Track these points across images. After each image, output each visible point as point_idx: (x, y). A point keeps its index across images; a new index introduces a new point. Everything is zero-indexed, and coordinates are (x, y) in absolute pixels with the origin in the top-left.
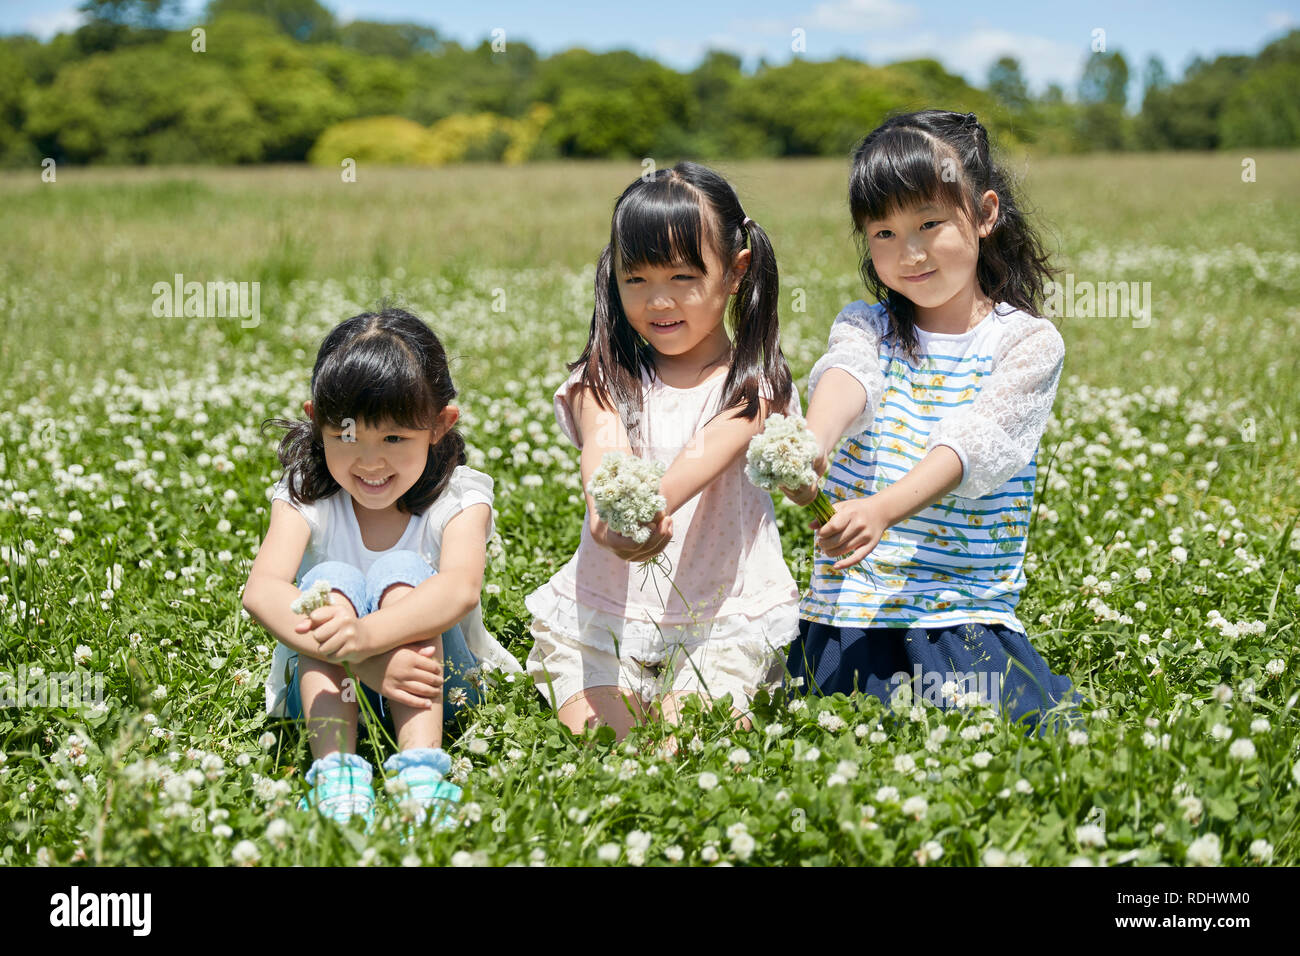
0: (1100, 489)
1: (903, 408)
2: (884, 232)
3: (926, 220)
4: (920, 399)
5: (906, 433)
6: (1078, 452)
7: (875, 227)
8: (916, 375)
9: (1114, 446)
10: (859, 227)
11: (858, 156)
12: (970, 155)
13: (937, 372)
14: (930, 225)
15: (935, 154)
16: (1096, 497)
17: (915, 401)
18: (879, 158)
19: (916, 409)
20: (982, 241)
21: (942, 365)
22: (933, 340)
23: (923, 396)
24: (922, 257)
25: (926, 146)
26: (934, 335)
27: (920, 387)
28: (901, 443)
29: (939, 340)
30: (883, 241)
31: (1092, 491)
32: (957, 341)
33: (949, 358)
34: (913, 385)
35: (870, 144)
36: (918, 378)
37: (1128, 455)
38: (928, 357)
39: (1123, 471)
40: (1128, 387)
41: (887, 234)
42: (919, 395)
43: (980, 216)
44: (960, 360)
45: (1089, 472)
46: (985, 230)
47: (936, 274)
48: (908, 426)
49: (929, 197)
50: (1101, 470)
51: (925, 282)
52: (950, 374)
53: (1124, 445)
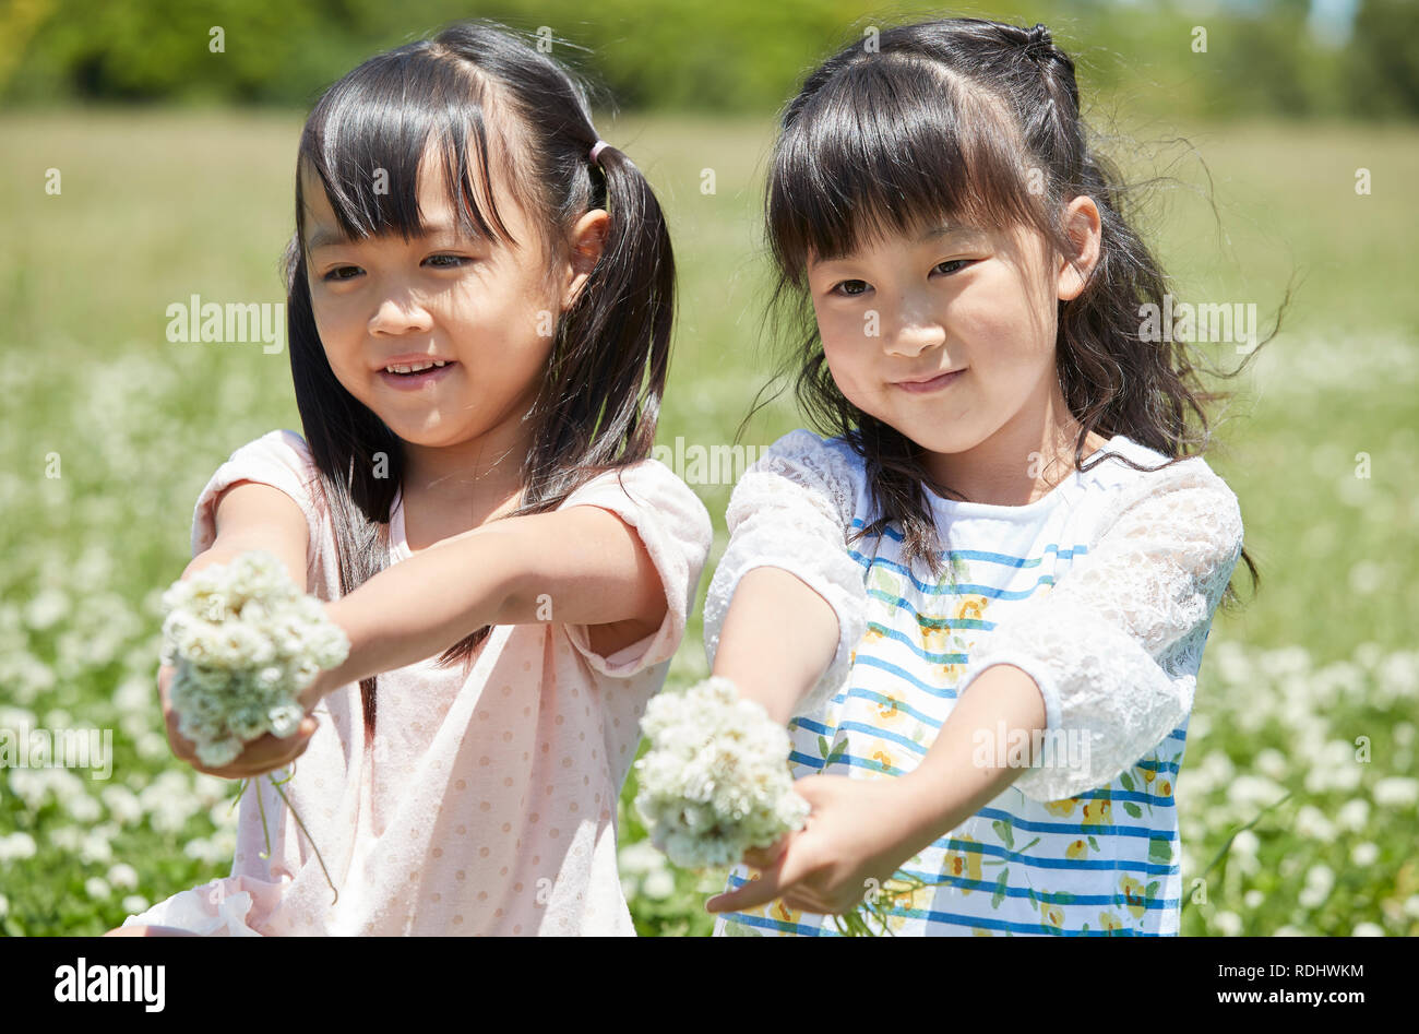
0: (1265, 880)
1: (896, 670)
2: (848, 284)
3: (944, 257)
4: (936, 650)
5: (904, 725)
6: (1218, 796)
7: (825, 275)
8: (927, 597)
9: (1295, 785)
10: (791, 270)
11: (790, 120)
12: (1038, 119)
13: (973, 589)
14: (952, 266)
15: (964, 111)
16: (1255, 899)
17: (928, 656)
18: (837, 123)
19: (932, 674)
20: (1064, 307)
21: (979, 574)
22: (963, 517)
23: (944, 645)
24: (935, 334)
25: (944, 95)
26: (963, 506)
27: (935, 626)
28: (892, 749)
29: (973, 517)
30: (844, 303)
31: (1247, 886)
32: (1015, 521)
33: (998, 558)
34: (921, 619)
35: (813, 92)
36: (932, 606)
37: (1326, 802)
38: (952, 556)
39: (1313, 842)
40: (1325, 650)
41: (856, 287)
42: (937, 643)
43: (1062, 247)
44: (1020, 563)
45: (1245, 843)
46: (1071, 284)
47: (966, 374)
48: (907, 709)
49: (951, 204)
50: (1267, 836)
51: (942, 394)
52: (999, 594)
53: (1317, 782)
